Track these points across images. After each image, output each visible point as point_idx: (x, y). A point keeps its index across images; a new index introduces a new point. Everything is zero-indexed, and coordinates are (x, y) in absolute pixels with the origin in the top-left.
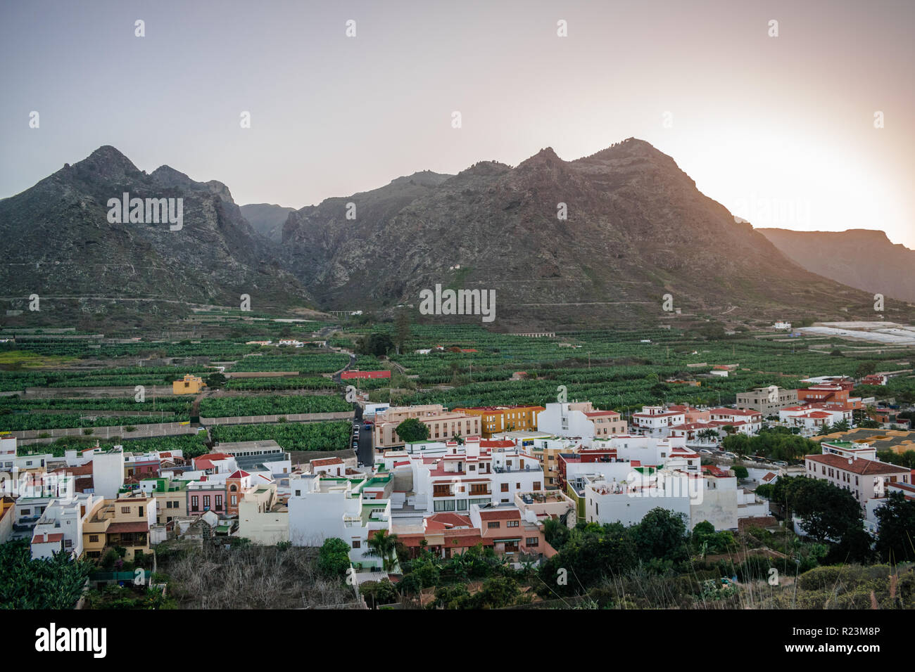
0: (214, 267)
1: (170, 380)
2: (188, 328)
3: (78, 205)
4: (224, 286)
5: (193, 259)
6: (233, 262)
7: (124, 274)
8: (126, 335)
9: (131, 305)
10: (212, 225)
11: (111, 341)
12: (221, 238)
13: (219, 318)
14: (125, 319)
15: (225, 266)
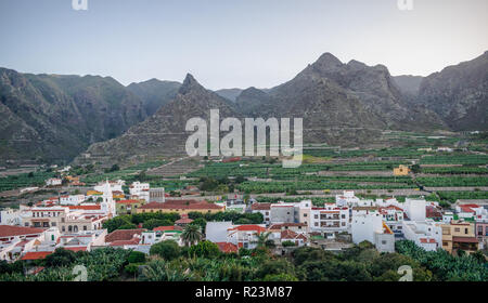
0: (388, 110)
1: (390, 167)
2: (382, 142)
3: (322, 83)
4: (394, 120)
5: (376, 106)
6: (398, 106)
7: (346, 116)
8: (351, 146)
9: (351, 131)
10: (385, 88)
11: (345, 149)
12: (390, 94)
13: (397, 137)
14: (350, 138)
15: (394, 109)
